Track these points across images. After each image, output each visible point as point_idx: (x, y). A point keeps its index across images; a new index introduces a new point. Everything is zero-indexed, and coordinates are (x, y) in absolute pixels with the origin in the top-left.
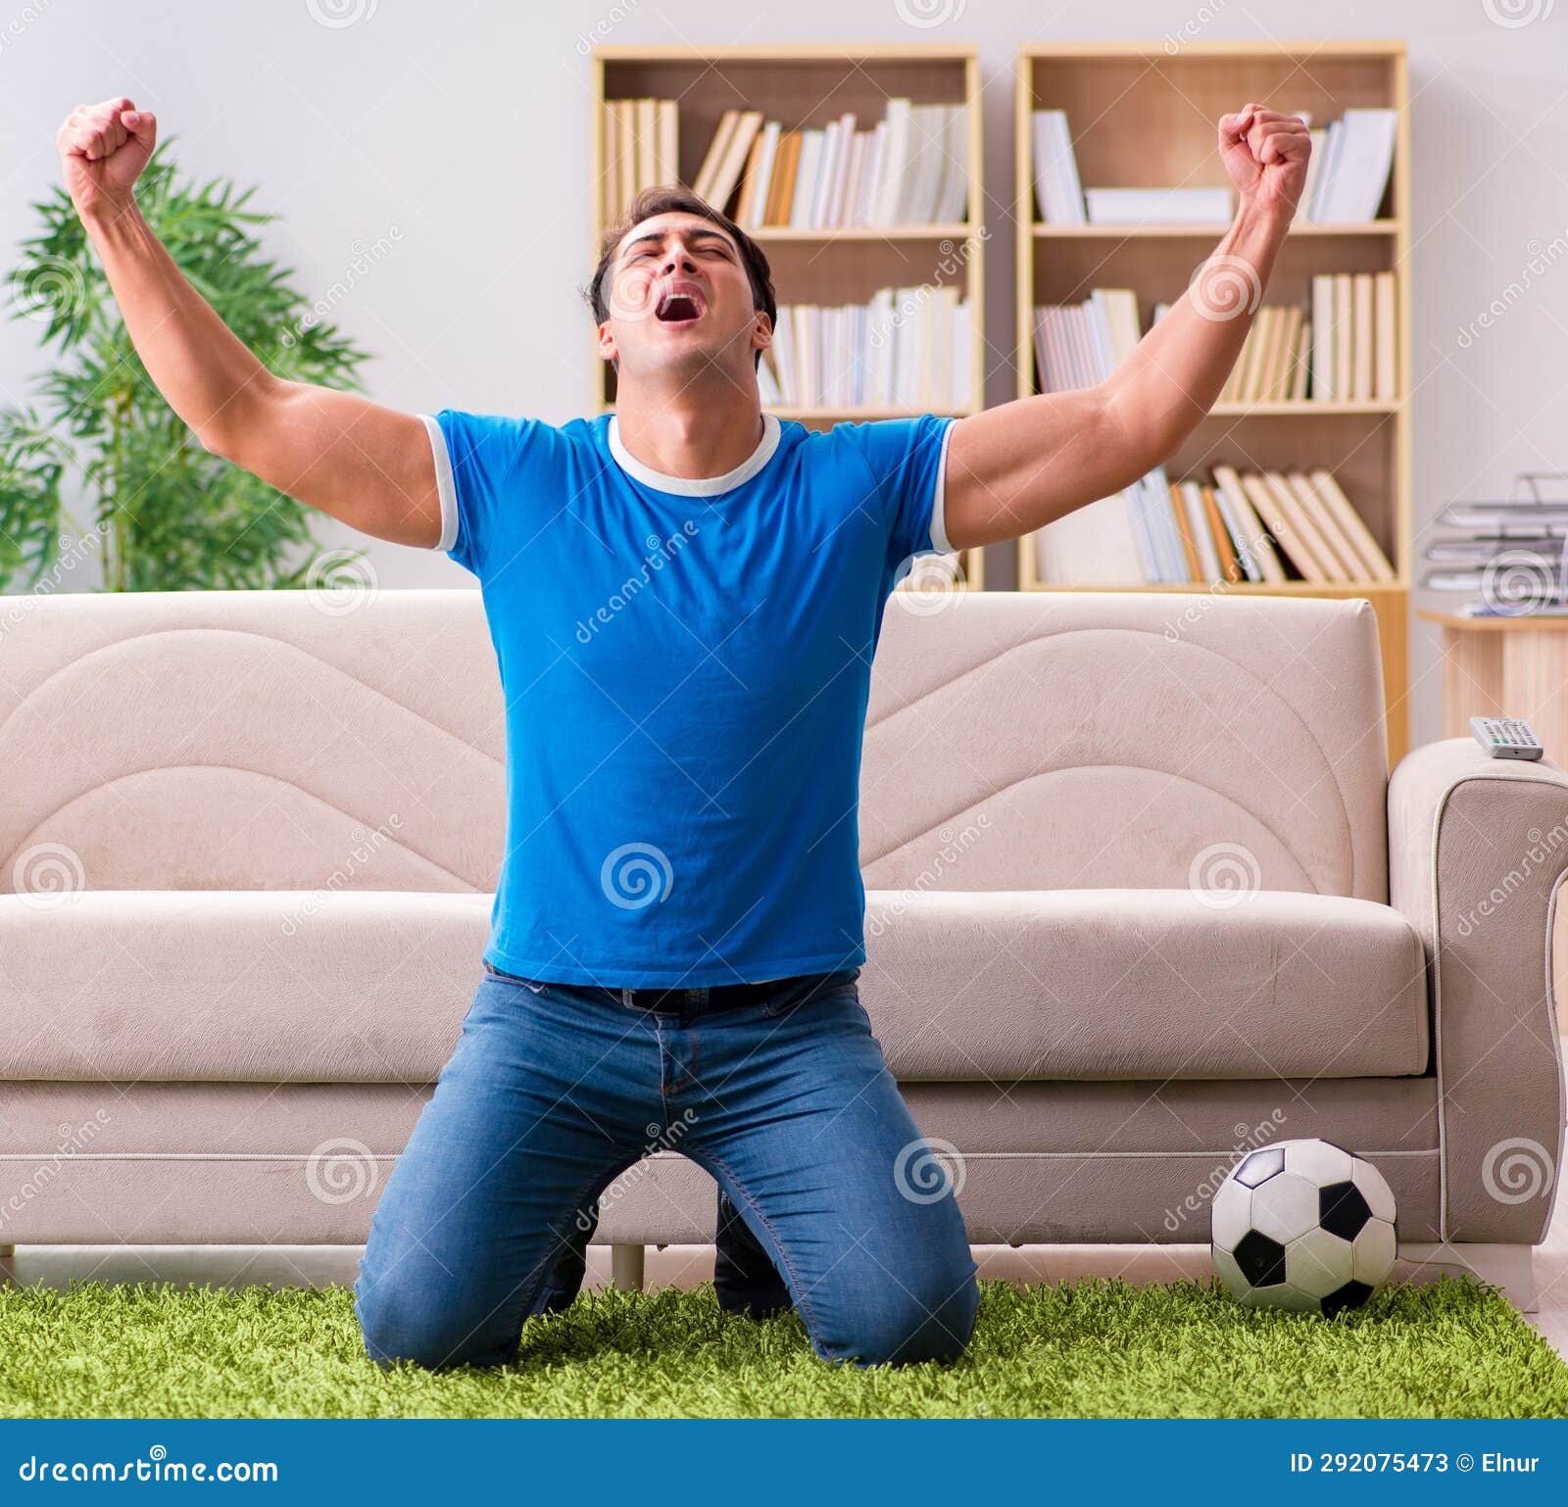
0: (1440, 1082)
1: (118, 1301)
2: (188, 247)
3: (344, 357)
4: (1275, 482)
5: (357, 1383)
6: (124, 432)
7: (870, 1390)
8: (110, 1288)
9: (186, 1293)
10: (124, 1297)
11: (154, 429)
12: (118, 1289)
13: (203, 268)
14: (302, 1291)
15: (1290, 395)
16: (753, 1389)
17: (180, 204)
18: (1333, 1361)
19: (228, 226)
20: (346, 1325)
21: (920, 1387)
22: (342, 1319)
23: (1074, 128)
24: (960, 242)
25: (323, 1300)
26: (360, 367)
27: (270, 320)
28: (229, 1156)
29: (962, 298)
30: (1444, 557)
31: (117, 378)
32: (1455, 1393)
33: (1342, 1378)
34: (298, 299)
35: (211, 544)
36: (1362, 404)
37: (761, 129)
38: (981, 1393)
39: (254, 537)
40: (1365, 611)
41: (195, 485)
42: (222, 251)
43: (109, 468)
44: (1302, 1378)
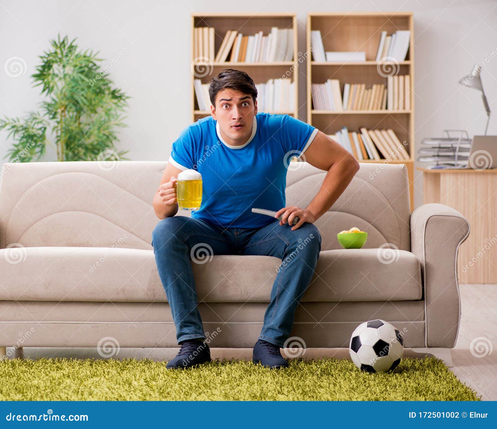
0: (425, 302)
1: (50, 363)
2: (81, 68)
3: (123, 98)
4: (377, 132)
5: (115, 389)
6: (63, 118)
7: (262, 392)
8: (48, 359)
9: (69, 361)
10: (52, 362)
11: (71, 118)
12: (50, 359)
13: (85, 73)
14: (102, 360)
15: (381, 108)
16: (229, 391)
17: (78, 56)
18: (395, 383)
19: (92, 62)
20: (114, 371)
21: (277, 391)
22: (113, 369)
23: (322, 35)
24: (291, 66)
25: (108, 363)
26: (127, 100)
27: (103, 87)
28: (81, 322)
29: (292, 81)
30: (423, 153)
31: (61, 103)
32: (430, 393)
33: (398, 388)
34: (110, 82)
35: (87, 149)
36: (401, 111)
37: (237, 35)
38: (294, 393)
39: (98, 147)
40: (404, 167)
41: (82, 132)
42: (90, 69)
43: (59, 128)
44: (386, 388)
